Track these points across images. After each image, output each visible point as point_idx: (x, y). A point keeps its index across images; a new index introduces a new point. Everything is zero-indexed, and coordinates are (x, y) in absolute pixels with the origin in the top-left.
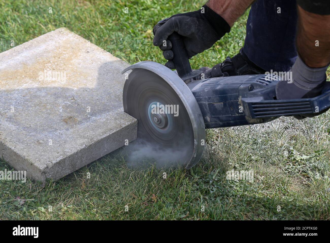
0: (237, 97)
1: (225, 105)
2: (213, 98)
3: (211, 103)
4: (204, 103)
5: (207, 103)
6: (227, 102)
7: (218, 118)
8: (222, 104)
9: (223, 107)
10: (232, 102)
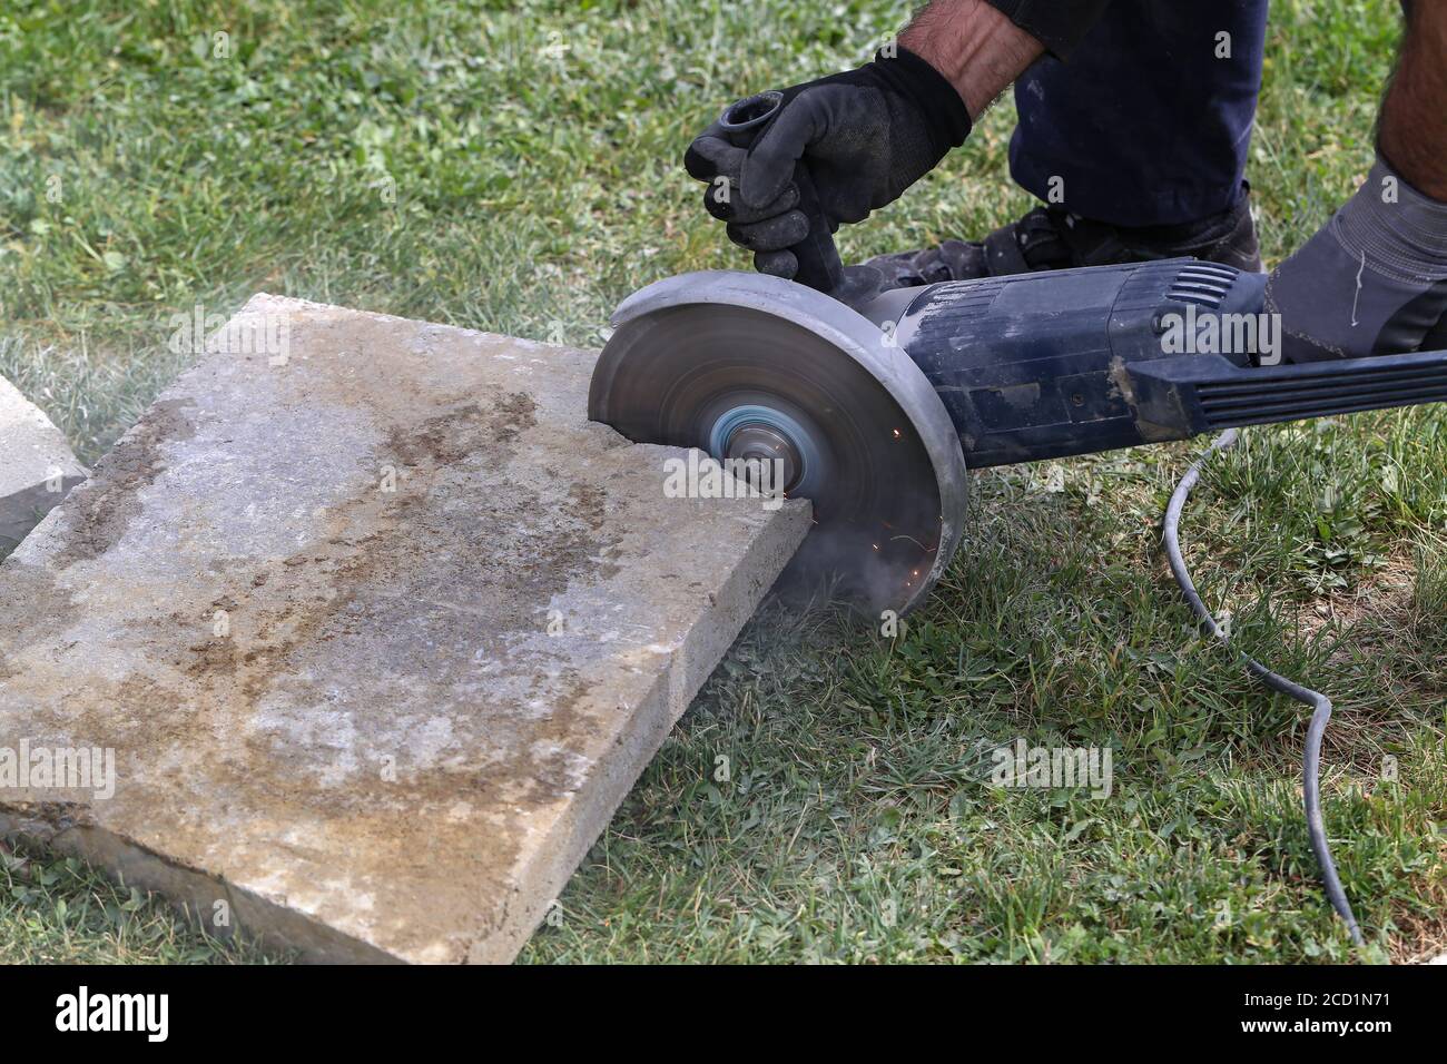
0: (1104, 362)
1: (1048, 390)
2: (994, 372)
3: (988, 387)
4: (955, 389)
5: (967, 390)
6: (1059, 380)
7: (1014, 435)
8: (1033, 390)
9: (1038, 396)
10: (1081, 379)
